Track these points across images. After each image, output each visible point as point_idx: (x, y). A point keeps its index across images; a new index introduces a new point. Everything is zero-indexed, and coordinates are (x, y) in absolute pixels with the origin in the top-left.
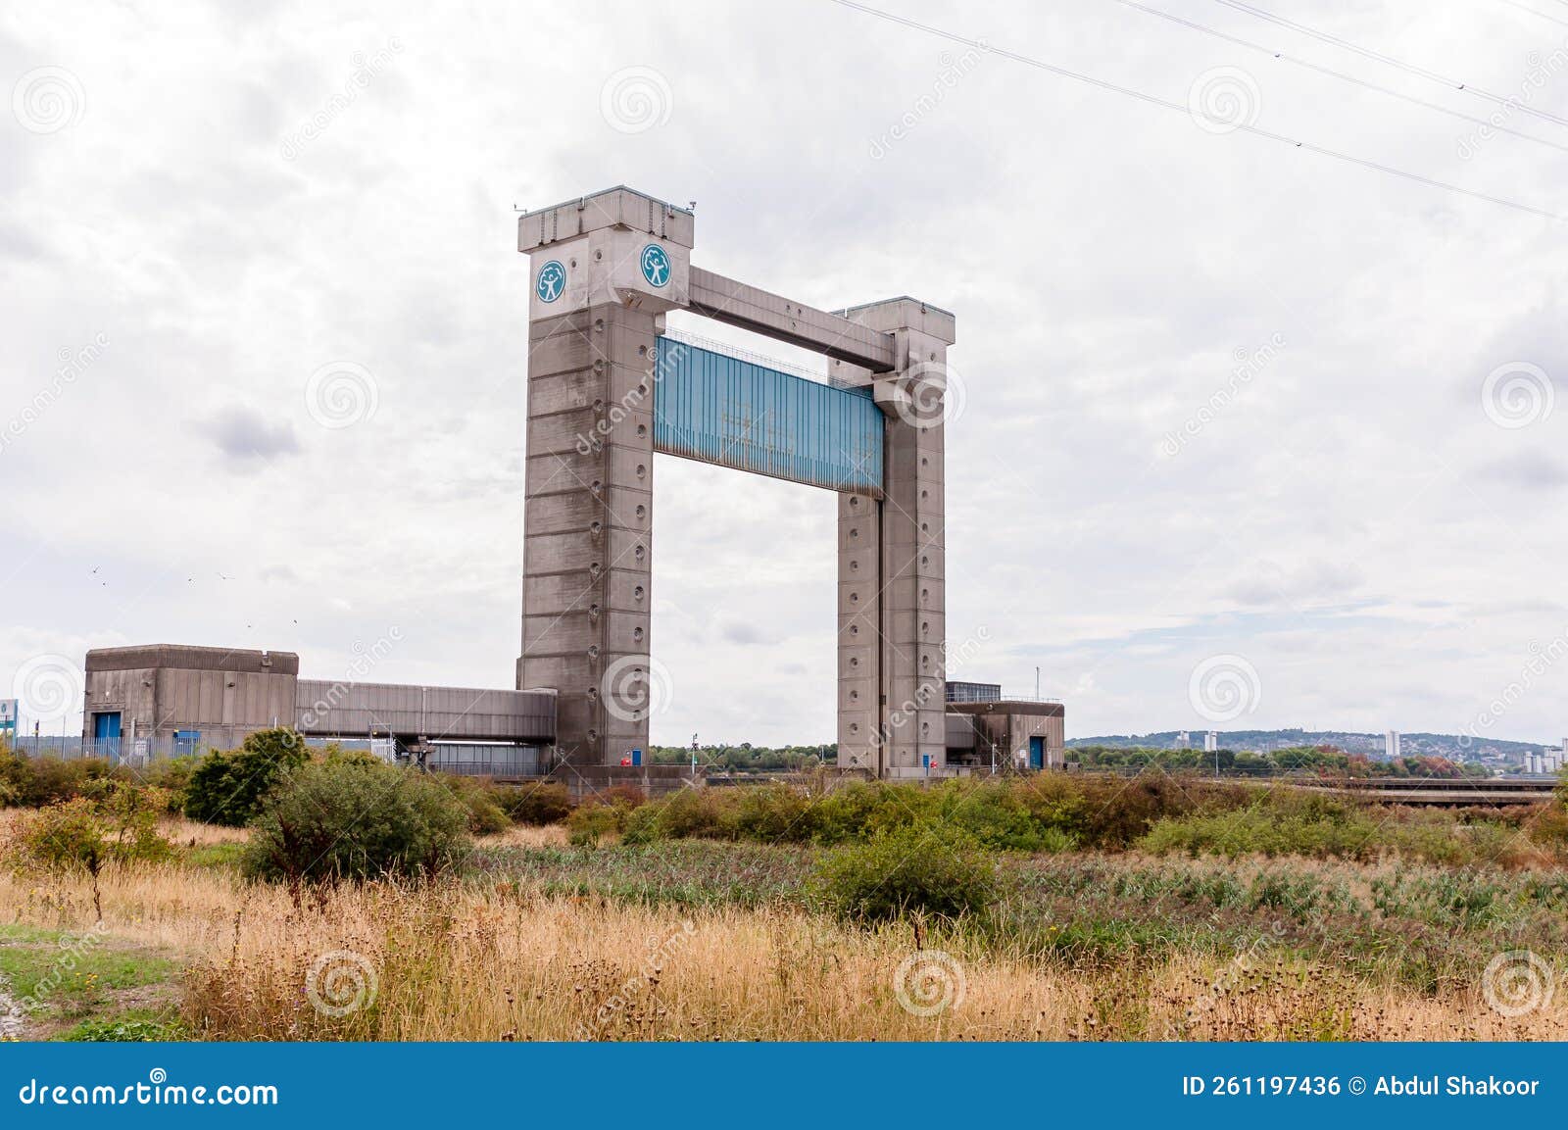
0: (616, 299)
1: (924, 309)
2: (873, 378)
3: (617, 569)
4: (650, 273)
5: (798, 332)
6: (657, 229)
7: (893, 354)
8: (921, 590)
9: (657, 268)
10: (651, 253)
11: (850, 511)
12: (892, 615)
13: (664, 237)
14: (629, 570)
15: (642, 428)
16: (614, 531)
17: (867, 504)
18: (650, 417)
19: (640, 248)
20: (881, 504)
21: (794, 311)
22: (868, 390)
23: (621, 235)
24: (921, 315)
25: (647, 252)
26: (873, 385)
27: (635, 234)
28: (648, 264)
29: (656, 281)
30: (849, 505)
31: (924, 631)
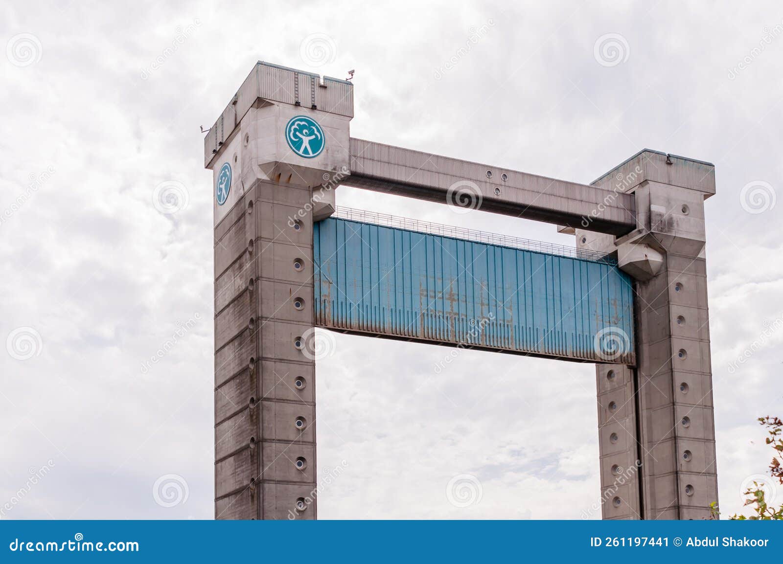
1: (669, 160)
2: (616, 244)
3: (272, 441)
4: (297, 144)
5: (506, 196)
6: (306, 101)
7: (634, 211)
8: (681, 453)
9: (306, 140)
10: (298, 125)
11: (608, 385)
12: (652, 482)
13: (314, 108)
14: (287, 442)
15: (299, 301)
16: (265, 403)
17: (622, 372)
18: (309, 289)
19: (283, 123)
20: (635, 370)
21: (497, 178)
22: (613, 258)
24: (665, 167)
25: (293, 124)
26: (616, 252)
27: (276, 108)
28: (295, 136)
29: (306, 151)
30: (606, 379)
31: (689, 494)
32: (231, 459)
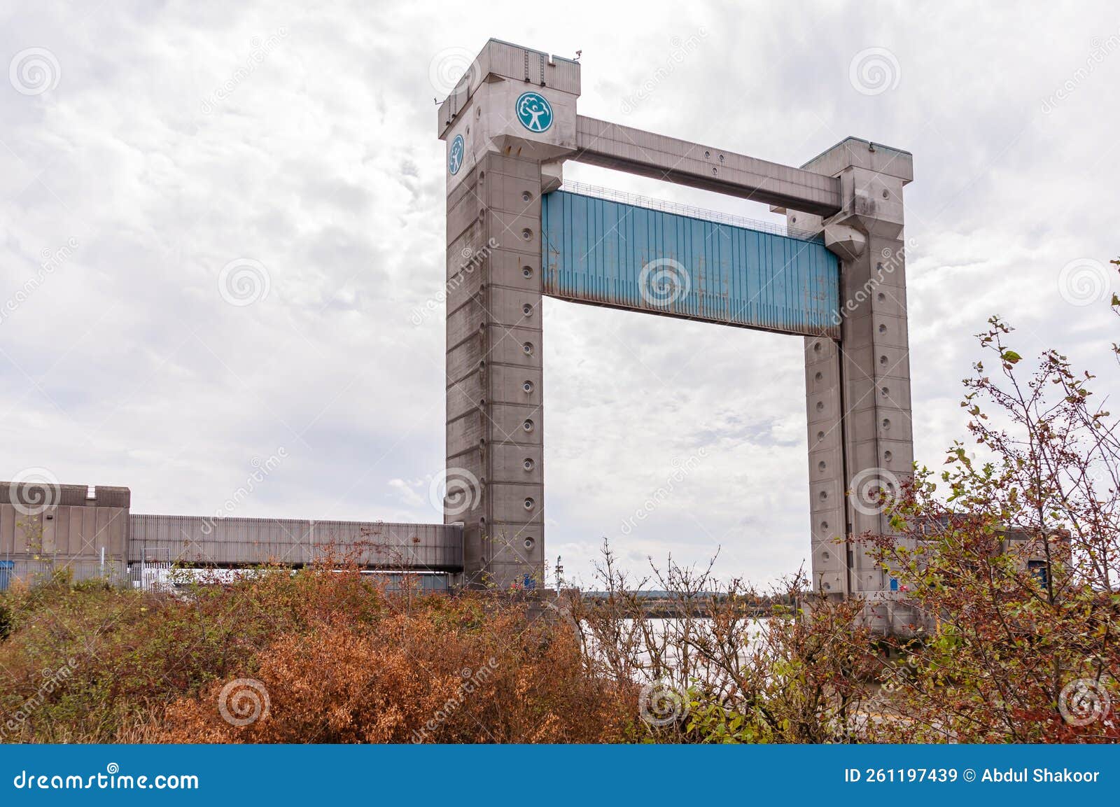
0: (495, 149)
1: (871, 148)
2: (823, 225)
3: (501, 403)
4: (527, 119)
5: (722, 175)
6: (535, 77)
7: (839, 194)
8: (881, 421)
9: (535, 115)
10: (528, 101)
11: (815, 357)
12: (854, 449)
13: (543, 85)
14: (515, 404)
15: (528, 269)
16: (495, 367)
17: (828, 344)
18: (537, 259)
19: (514, 98)
20: (840, 343)
21: (714, 159)
22: (820, 237)
23: (495, 87)
24: (868, 154)
25: (523, 99)
26: (823, 232)
27: (507, 84)
28: (525, 111)
29: (535, 126)
30: (813, 351)
31: (888, 459)
32: (462, 420)
